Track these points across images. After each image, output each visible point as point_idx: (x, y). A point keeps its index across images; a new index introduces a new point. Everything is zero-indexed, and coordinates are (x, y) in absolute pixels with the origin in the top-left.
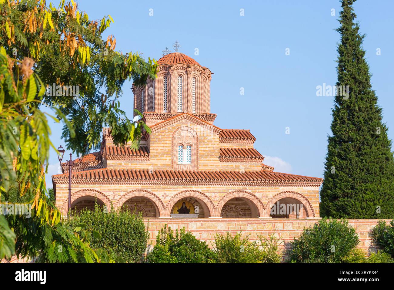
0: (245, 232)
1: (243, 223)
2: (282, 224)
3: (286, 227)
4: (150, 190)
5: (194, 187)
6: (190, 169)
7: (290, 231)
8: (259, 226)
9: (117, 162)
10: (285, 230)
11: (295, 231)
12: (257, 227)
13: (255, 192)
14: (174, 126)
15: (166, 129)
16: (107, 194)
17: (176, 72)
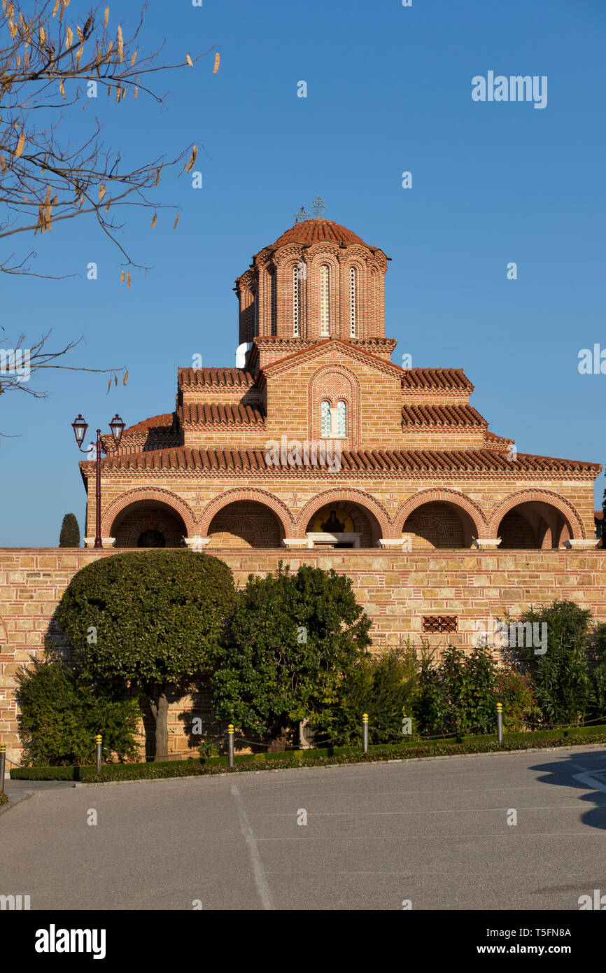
0: (424, 573)
1: (422, 557)
2: (495, 558)
3: (502, 565)
4: (265, 488)
5: (350, 483)
6: (346, 447)
7: (511, 571)
8: (450, 563)
9: (204, 435)
10: (500, 569)
11: (519, 571)
12: (447, 564)
13: (469, 491)
14: (312, 363)
15: (298, 370)
16: (184, 496)
17: (318, 259)
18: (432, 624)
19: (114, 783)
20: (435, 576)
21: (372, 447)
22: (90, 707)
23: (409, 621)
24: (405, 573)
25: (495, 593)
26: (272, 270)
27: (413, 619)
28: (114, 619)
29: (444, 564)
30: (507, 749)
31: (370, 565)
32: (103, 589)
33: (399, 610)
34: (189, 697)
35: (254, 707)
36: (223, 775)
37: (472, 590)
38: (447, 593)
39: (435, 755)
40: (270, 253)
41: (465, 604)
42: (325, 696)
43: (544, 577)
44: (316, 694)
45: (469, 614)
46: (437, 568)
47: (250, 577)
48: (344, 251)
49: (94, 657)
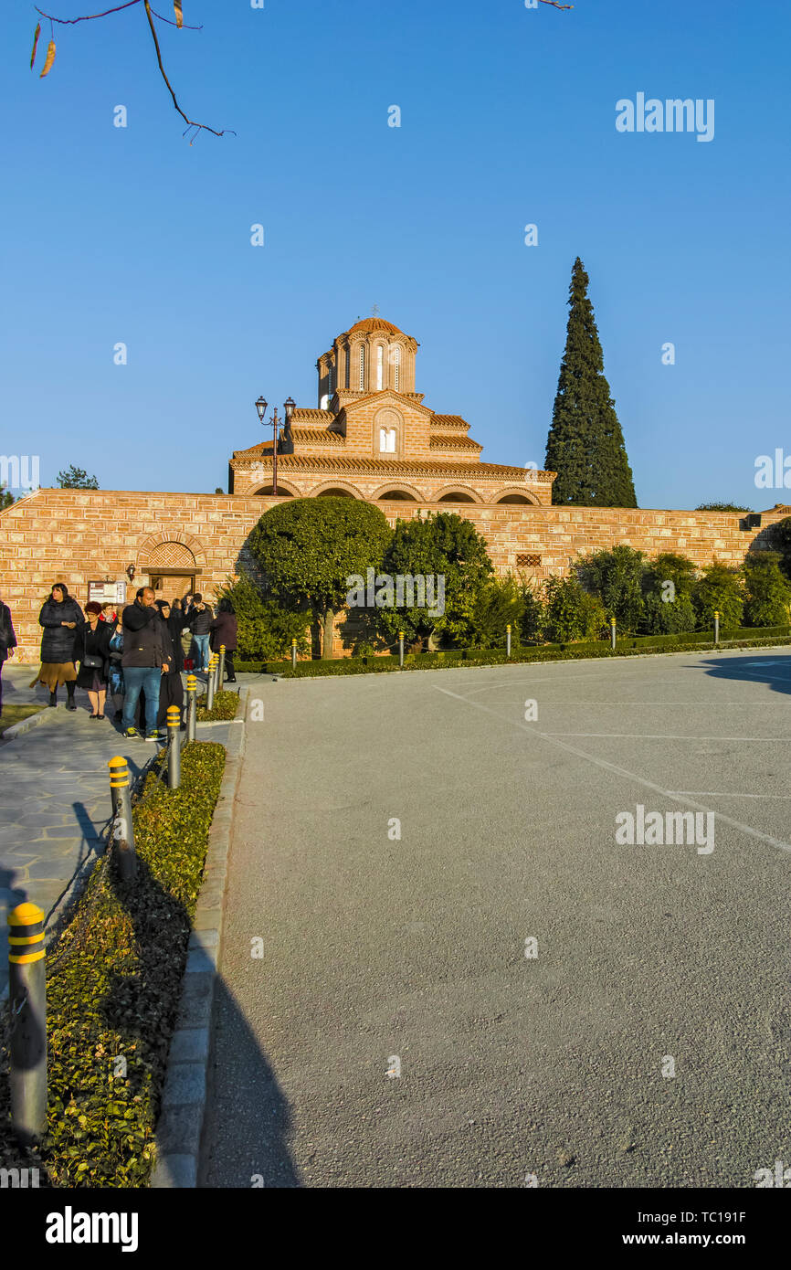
0: (518, 523)
3: (573, 518)
4: (348, 481)
5: (402, 479)
6: (395, 458)
7: (580, 523)
8: (537, 516)
9: (307, 447)
11: (586, 523)
12: (535, 516)
13: (475, 486)
14: (375, 404)
15: (366, 408)
16: (297, 484)
17: (376, 341)
18: (524, 560)
19: (309, 678)
20: (526, 525)
21: (412, 459)
22: (275, 616)
23: (507, 557)
24: (504, 522)
25: (568, 538)
26: (347, 348)
27: (509, 556)
28: (300, 547)
29: (532, 516)
30: (622, 655)
31: (479, 516)
32: (291, 524)
33: (500, 549)
34: (343, 612)
35: (407, 619)
36: (398, 673)
37: (552, 536)
38: (534, 537)
39: (566, 659)
40: (346, 337)
41: (547, 546)
42: (464, 611)
43: (603, 527)
44: (456, 610)
45: (550, 553)
46: (527, 519)
47: (398, 520)
48: (393, 337)
49: (283, 577)
